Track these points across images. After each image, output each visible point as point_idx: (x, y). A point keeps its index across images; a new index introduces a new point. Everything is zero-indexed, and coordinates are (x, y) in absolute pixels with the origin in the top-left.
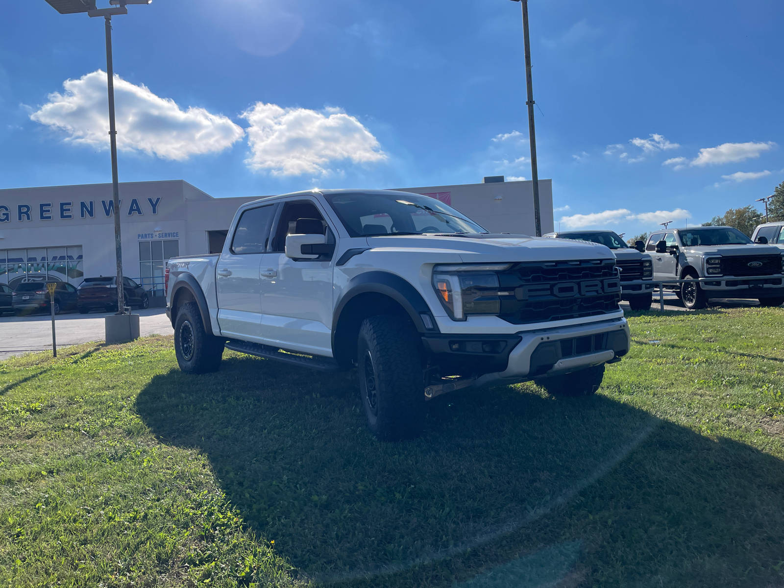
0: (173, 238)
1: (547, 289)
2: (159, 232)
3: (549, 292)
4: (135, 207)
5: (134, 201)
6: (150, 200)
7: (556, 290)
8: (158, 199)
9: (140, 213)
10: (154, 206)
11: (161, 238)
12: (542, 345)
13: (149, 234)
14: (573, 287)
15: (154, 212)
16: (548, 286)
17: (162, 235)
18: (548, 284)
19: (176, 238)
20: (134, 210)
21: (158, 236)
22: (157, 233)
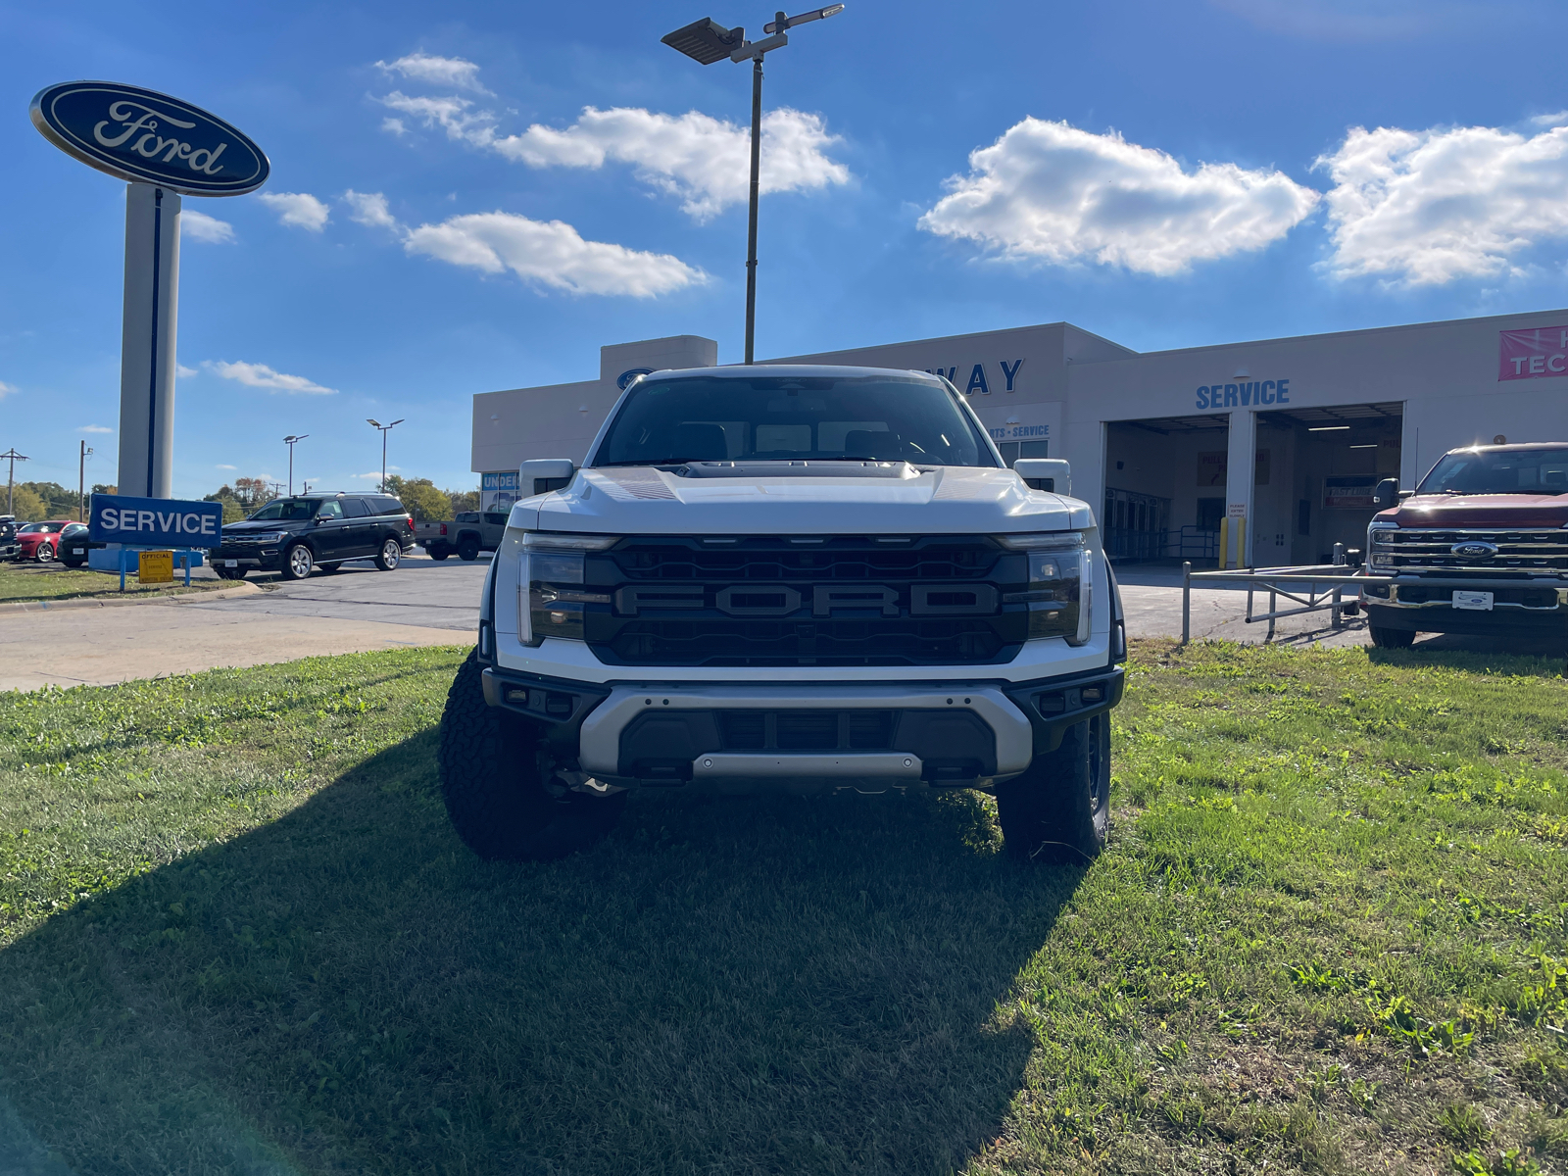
0: (1039, 436)
1: (698, 597)
2: (1016, 426)
3: (701, 604)
4: (977, 381)
5: (978, 369)
6: (1004, 365)
7: (723, 599)
8: (1018, 362)
9: (985, 390)
10: (1010, 376)
11: (1018, 438)
12: (646, 716)
13: (997, 430)
14: (784, 596)
15: (1009, 387)
16: (701, 590)
17: (1020, 431)
18: (700, 584)
19: (1043, 437)
20: (977, 385)
21: (1012, 432)
22: (1012, 427)
